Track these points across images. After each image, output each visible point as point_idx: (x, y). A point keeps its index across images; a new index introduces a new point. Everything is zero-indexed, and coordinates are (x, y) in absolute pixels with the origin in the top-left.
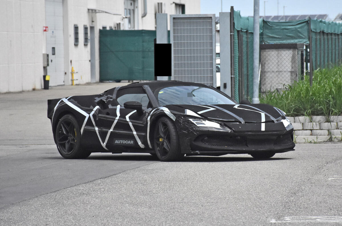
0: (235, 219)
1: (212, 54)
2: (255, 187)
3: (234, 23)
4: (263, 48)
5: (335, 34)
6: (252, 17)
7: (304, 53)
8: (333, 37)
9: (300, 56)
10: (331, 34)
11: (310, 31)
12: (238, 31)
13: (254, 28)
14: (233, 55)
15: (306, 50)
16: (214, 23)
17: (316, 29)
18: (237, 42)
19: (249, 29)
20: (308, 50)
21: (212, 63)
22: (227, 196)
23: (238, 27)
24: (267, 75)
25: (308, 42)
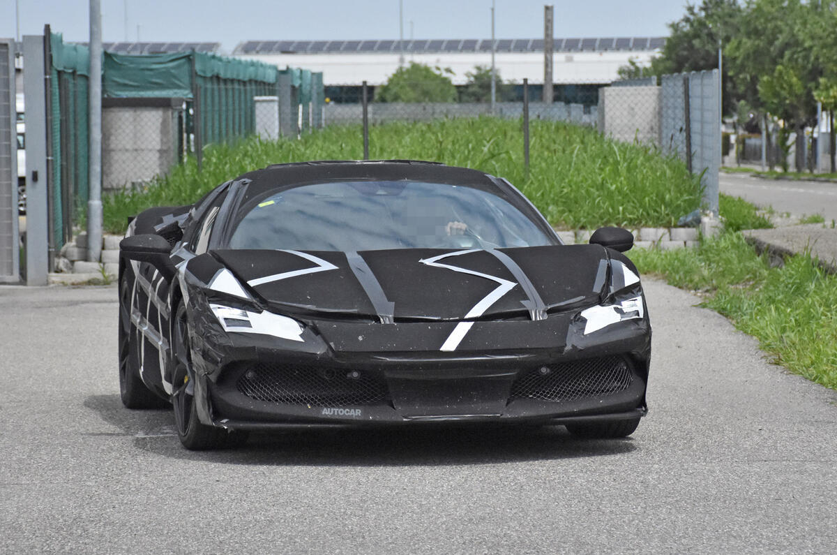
0: (66, 432)
1: (9, 116)
2: (101, 371)
3: (51, 57)
4: (108, 104)
5: (239, 81)
6: (85, 44)
7: (184, 115)
8: (236, 86)
9: (176, 121)
10: (232, 81)
11: (193, 74)
12: (59, 73)
13: (89, 68)
14: (49, 118)
15: (187, 110)
16: (11, 56)
17: (204, 72)
18: (57, 94)
19: (78, 68)
20: (191, 111)
21: (10, 132)
22: (49, 389)
23: (58, 64)
24: (116, 157)
25: (191, 96)
